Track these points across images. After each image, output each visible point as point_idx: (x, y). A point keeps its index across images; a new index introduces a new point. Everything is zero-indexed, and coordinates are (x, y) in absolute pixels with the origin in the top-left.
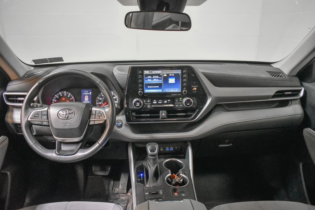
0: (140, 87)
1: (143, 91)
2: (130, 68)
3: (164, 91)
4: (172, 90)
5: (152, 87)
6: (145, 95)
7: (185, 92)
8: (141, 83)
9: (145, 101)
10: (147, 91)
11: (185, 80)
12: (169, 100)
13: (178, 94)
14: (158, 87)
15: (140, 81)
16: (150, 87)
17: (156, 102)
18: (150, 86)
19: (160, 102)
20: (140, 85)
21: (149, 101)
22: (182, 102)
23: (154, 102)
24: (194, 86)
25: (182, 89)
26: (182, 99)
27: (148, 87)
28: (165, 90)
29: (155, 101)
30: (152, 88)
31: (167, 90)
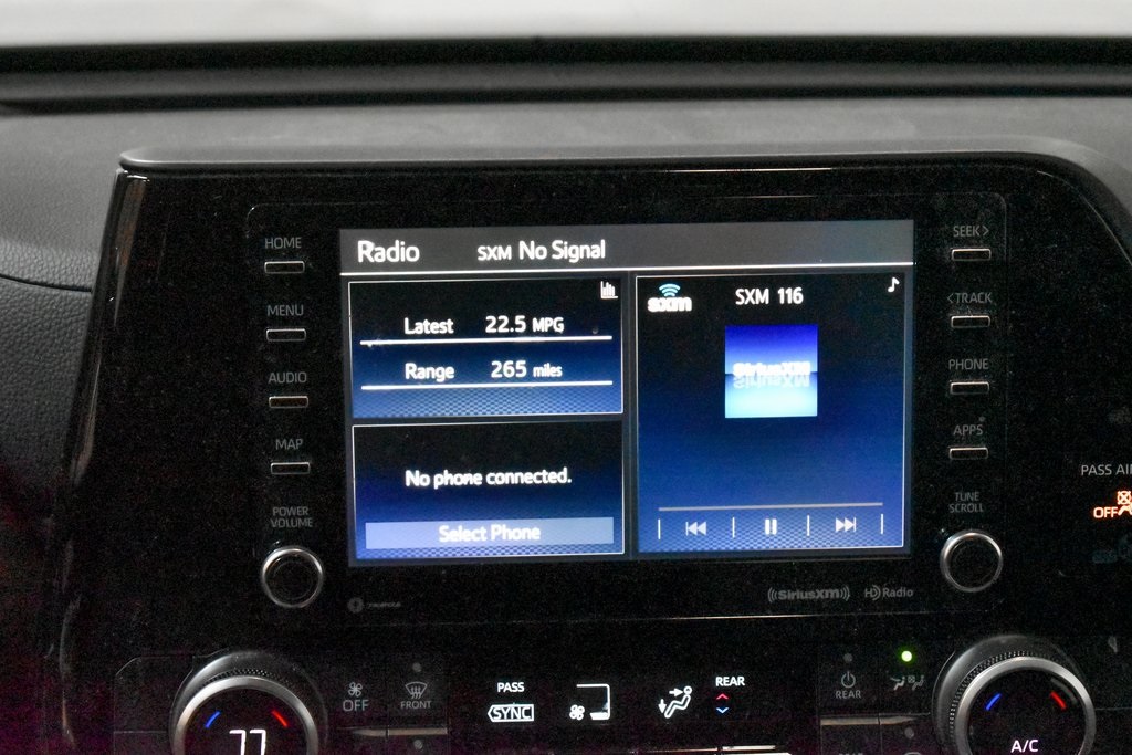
0: (292, 488)
1: (333, 537)
2: (122, 185)
3: (659, 539)
4: (771, 526)
5: (475, 479)
6: (356, 605)
7: (971, 555)
8: (296, 422)
9: (355, 689)
10: (385, 539)
11: (969, 377)
12: (720, 681)
13: (874, 592)
14: (561, 477)
15: (286, 391)
16: (445, 479)
17: (521, 713)
18: (431, 469)
19: (593, 701)
20: (288, 459)
21: (417, 694)
22: (921, 702)
23: (498, 713)
24: (1104, 470)
25: (927, 520)
26: (931, 666)
27: (415, 479)
28: (675, 523)
29: (518, 687)
30: (468, 489)
31: (693, 528)
